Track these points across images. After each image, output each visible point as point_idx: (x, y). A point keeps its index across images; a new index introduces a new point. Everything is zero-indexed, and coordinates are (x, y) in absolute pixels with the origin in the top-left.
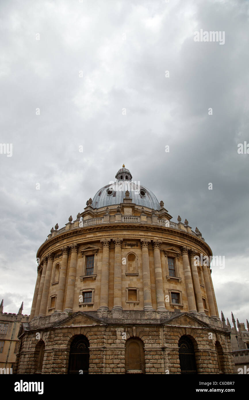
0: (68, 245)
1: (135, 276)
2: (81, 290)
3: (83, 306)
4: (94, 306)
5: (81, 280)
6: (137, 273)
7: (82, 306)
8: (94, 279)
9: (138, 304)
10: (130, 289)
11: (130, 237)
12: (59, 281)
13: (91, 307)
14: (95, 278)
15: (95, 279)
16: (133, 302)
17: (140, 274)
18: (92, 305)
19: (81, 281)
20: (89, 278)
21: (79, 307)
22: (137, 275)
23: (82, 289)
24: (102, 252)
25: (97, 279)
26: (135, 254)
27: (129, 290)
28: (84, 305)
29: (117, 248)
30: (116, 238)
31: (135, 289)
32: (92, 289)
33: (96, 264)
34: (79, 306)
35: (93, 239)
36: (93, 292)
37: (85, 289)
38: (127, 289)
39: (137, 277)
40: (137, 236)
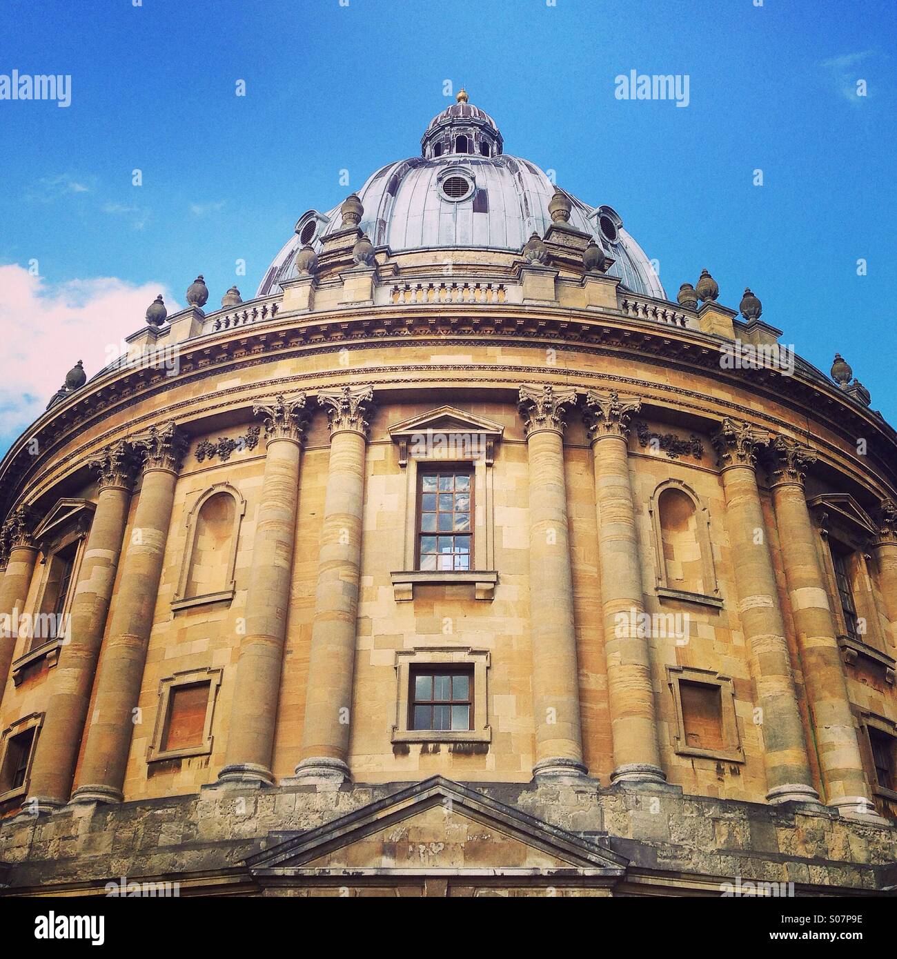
0: (309, 393)
1: (701, 612)
2: (399, 653)
3: (424, 751)
4: (490, 757)
5: (397, 592)
6: (717, 596)
7: (415, 750)
8: (480, 596)
9: (737, 767)
10: (687, 676)
11: (672, 402)
12: (234, 592)
13: (474, 759)
14: (492, 591)
15: (489, 597)
16: (708, 753)
17: (730, 605)
18: (480, 748)
19: (400, 601)
20: (448, 590)
21: (395, 751)
22: (716, 610)
23: (408, 646)
24: (524, 457)
25: (498, 597)
26: (693, 492)
27: (683, 683)
28: (425, 743)
29: (609, 447)
30: (606, 393)
31: (712, 680)
32: (474, 652)
33: (490, 515)
34: (391, 746)
35: (471, 380)
36: (479, 671)
37: (431, 649)
38: (672, 674)
39: (715, 618)
40: (703, 404)
